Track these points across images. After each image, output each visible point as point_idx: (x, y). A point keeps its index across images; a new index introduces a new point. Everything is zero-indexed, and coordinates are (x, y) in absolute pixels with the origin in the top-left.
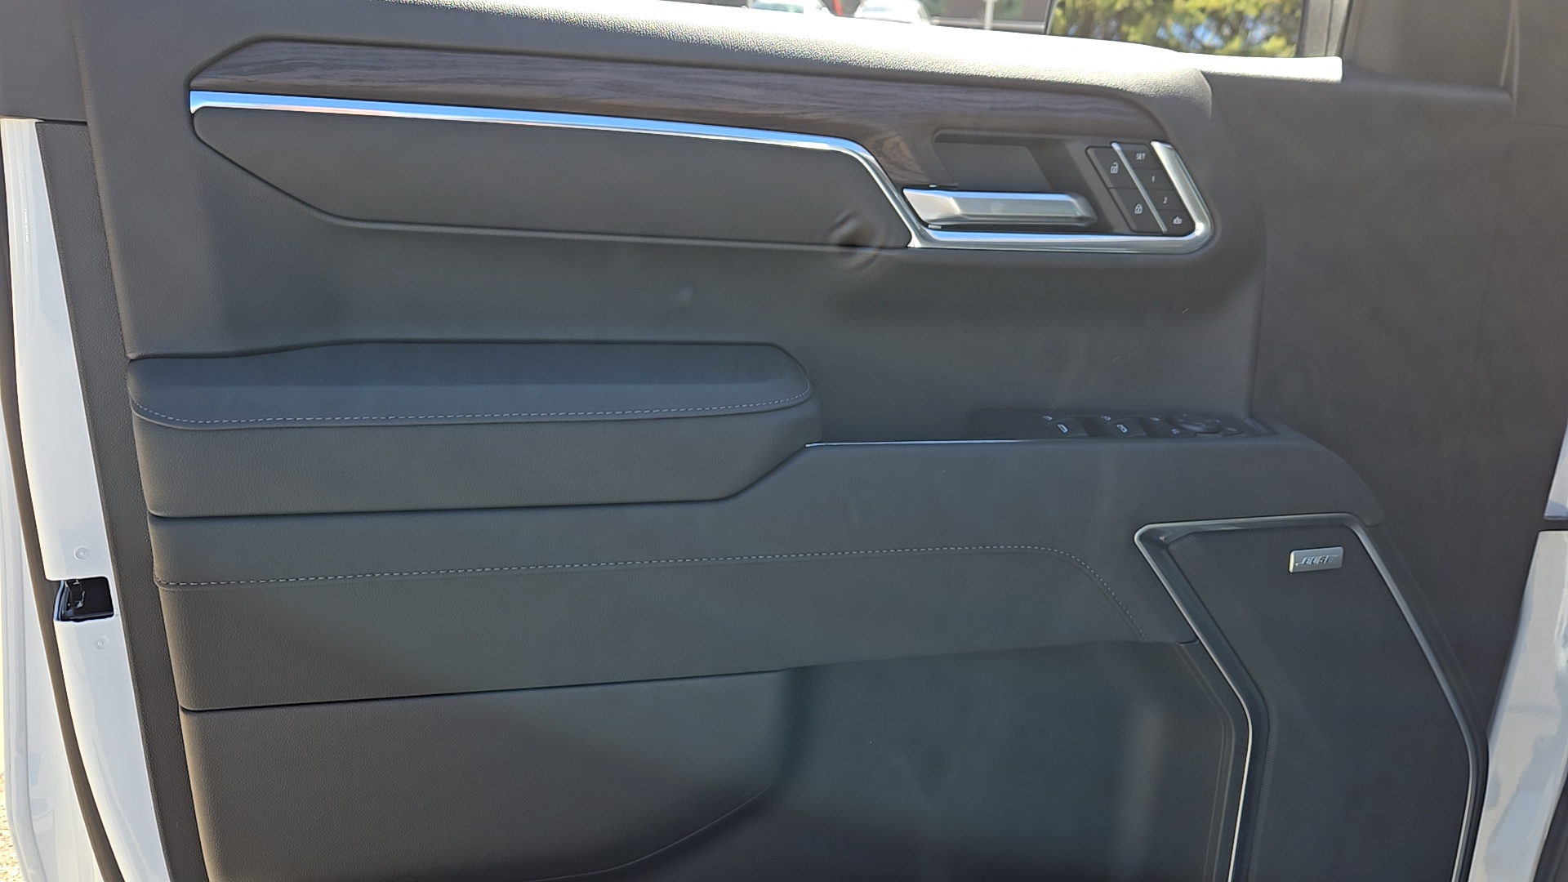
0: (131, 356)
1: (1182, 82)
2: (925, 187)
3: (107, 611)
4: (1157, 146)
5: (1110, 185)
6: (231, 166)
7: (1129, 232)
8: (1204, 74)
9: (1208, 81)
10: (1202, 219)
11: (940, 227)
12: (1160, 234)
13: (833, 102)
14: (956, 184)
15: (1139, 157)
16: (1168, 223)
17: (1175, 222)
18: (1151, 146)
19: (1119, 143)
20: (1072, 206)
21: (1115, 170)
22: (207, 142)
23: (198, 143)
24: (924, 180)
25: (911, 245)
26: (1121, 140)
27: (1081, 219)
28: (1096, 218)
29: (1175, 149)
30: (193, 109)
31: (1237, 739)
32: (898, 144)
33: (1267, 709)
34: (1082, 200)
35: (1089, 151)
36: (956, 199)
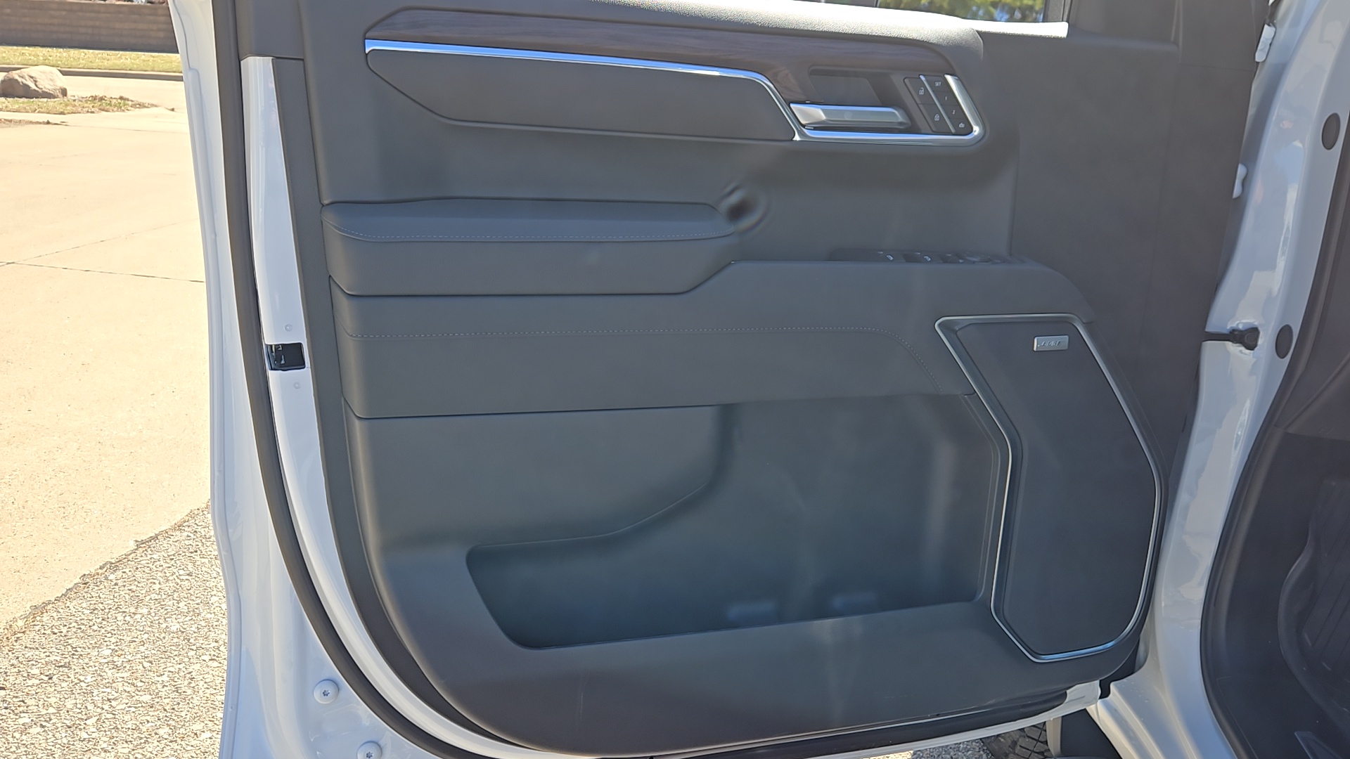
0: (326, 202)
1: (964, 37)
2: (803, 103)
3: (301, 365)
4: (949, 78)
5: (919, 102)
6: (388, 86)
7: (932, 133)
8: (978, 31)
10: (977, 125)
11: (812, 128)
12: (950, 134)
13: (747, 49)
15: (937, 84)
16: (955, 126)
17: (960, 126)
18: (945, 78)
19: (924, 75)
20: (897, 116)
21: (922, 92)
22: (375, 70)
23: (371, 72)
24: (803, 98)
25: (794, 139)
26: (926, 74)
27: (901, 123)
28: (909, 122)
29: (960, 81)
30: (367, 51)
31: (1001, 460)
32: (787, 75)
33: (1021, 442)
34: (901, 111)
35: (906, 80)
36: (823, 110)
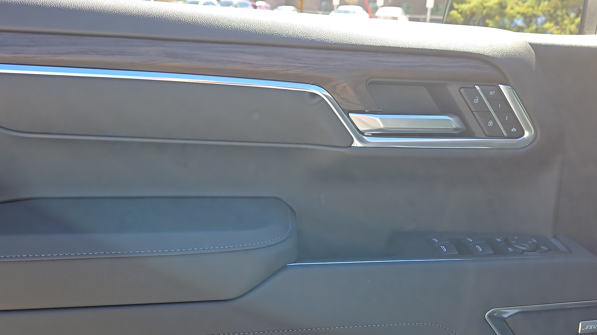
2: (362, 112)
4: (501, 86)
5: (473, 109)
7: (485, 137)
8: (530, 44)
9: (533, 48)
10: (529, 129)
11: (371, 134)
12: (503, 137)
13: (306, 64)
14: (381, 110)
15: (492, 93)
16: (508, 131)
17: (512, 130)
18: (499, 87)
19: (479, 85)
21: (476, 101)
24: (361, 108)
25: (354, 145)
26: (480, 83)
27: (456, 129)
29: (513, 89)
32: (345, 87)
34: (457, 118)
35: (461, 90)
36: (380, 119)
